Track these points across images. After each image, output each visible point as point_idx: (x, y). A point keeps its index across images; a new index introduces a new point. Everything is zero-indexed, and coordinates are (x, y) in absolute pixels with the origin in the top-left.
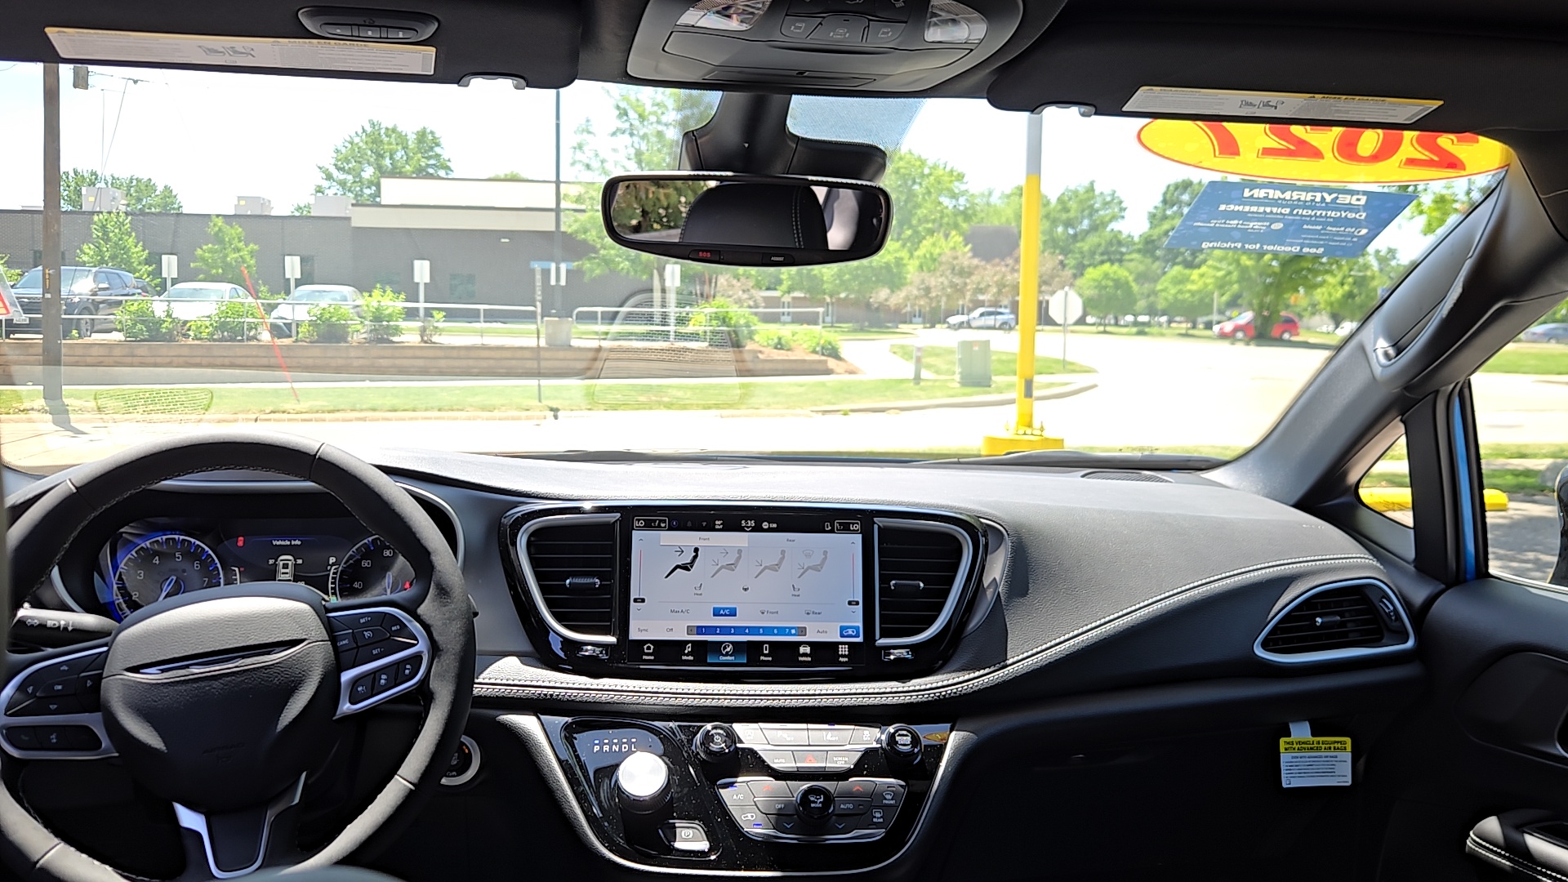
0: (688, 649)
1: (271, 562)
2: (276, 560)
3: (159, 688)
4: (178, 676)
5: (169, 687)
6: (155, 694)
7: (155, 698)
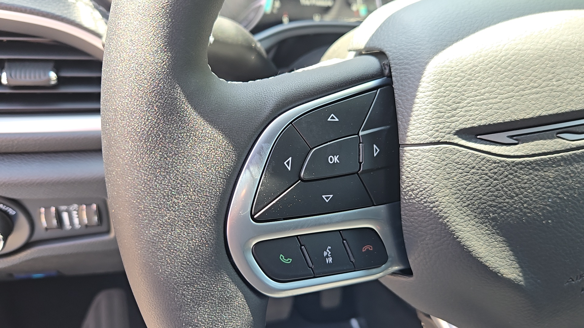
3: (516, 172)
4: (546, 151)
5: (531, 171)
6: (511, 185)
7: (510, 190)
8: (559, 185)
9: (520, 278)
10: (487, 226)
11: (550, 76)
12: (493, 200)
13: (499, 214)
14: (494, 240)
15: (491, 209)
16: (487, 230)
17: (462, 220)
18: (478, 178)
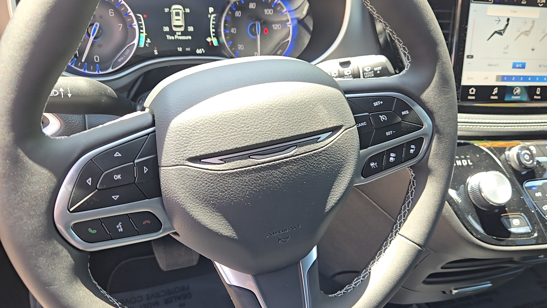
0: (495, 91)
1: (167, 10)
2: (170, 9)
3: (224, 178)
4: (242, 166)
5: (234, 177)
6: (221, 185)
7: (221, 188)
8: (252, 184)
9: (234, 235)
10: (209, 208)
11: (243, 125)
12: (212, 194)
13: (216, 201)
14: (215, 215)
15: (211, 199)
16: (210, 210)
17: (194, 206)
18: (201, 183)
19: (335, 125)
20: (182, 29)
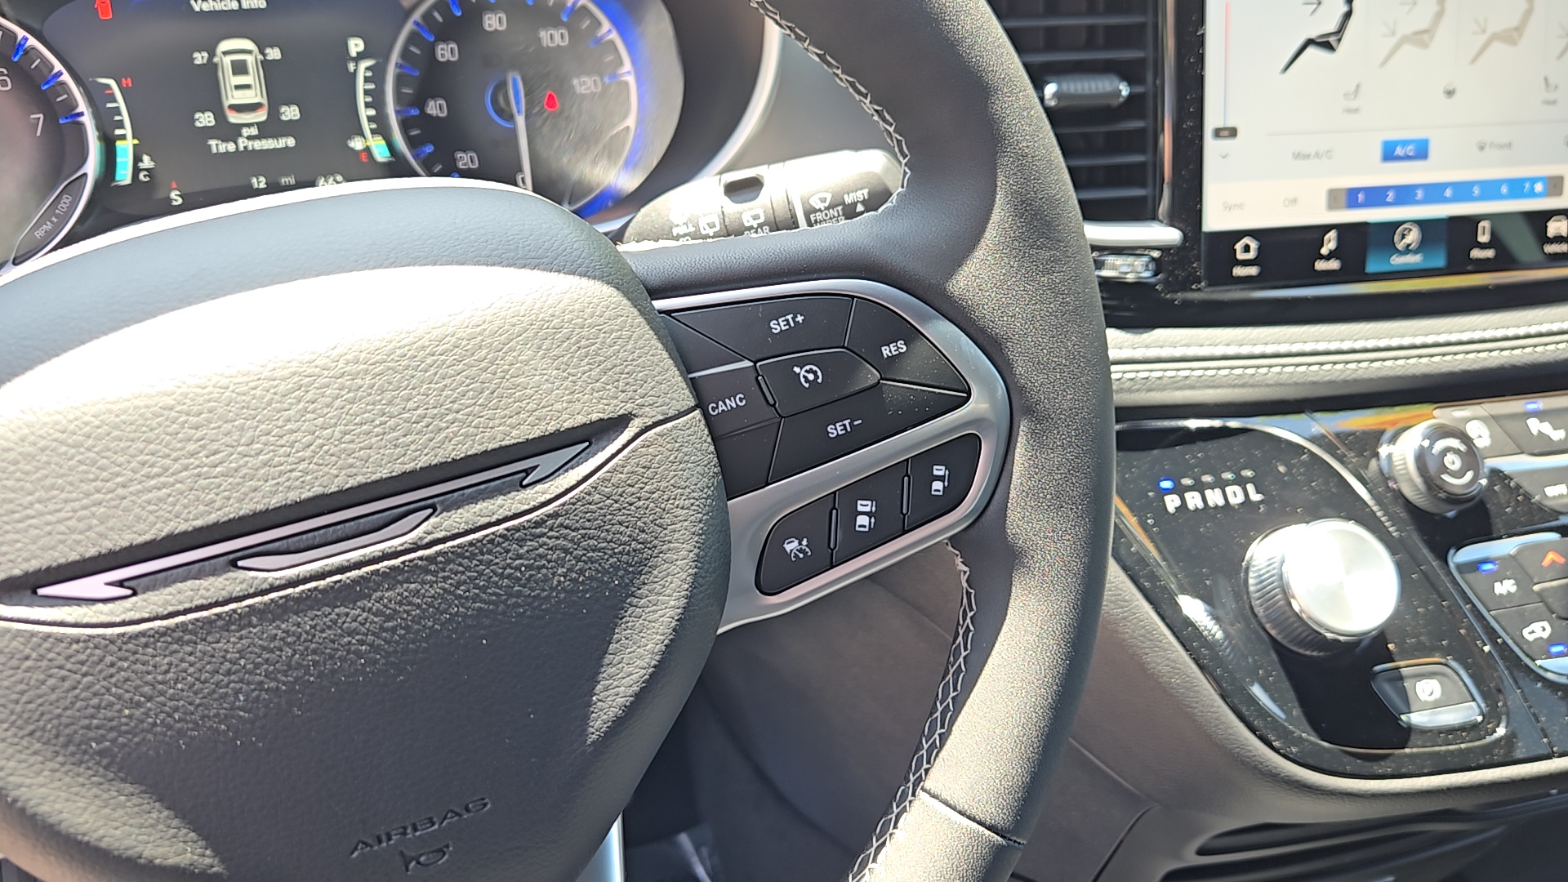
0: (1330, 243)
1: (200, 58)
2: (212, 54)
3: (135, 653)
4: (205, 602)
5: (175, 646)
6: (127, 680)
7: (127, 691)
8: (257, 666)
9: (208, 861)
10: (89, 768)
11: (191, 447)
12: (93, 717)
13: (114, 741)
14: (116, 794)
15: (92, 734)
16: (94, 776)
17: (24, 765)
18: (42, 677)
19: (595, 417)
20: (261, 116)
